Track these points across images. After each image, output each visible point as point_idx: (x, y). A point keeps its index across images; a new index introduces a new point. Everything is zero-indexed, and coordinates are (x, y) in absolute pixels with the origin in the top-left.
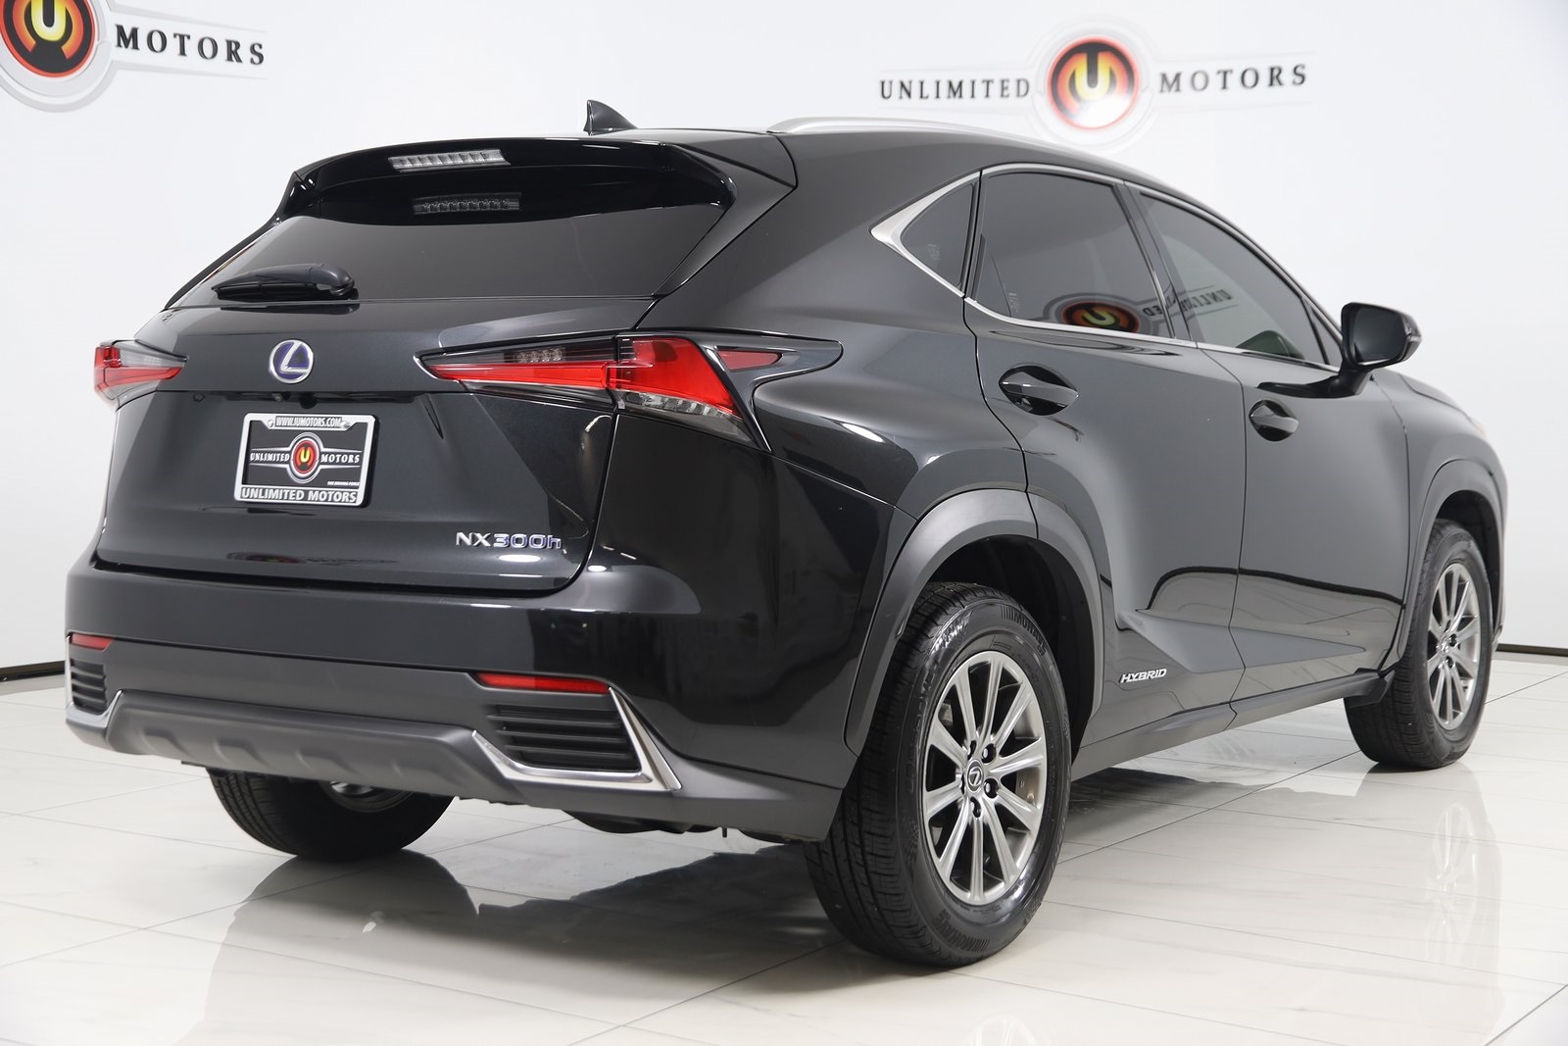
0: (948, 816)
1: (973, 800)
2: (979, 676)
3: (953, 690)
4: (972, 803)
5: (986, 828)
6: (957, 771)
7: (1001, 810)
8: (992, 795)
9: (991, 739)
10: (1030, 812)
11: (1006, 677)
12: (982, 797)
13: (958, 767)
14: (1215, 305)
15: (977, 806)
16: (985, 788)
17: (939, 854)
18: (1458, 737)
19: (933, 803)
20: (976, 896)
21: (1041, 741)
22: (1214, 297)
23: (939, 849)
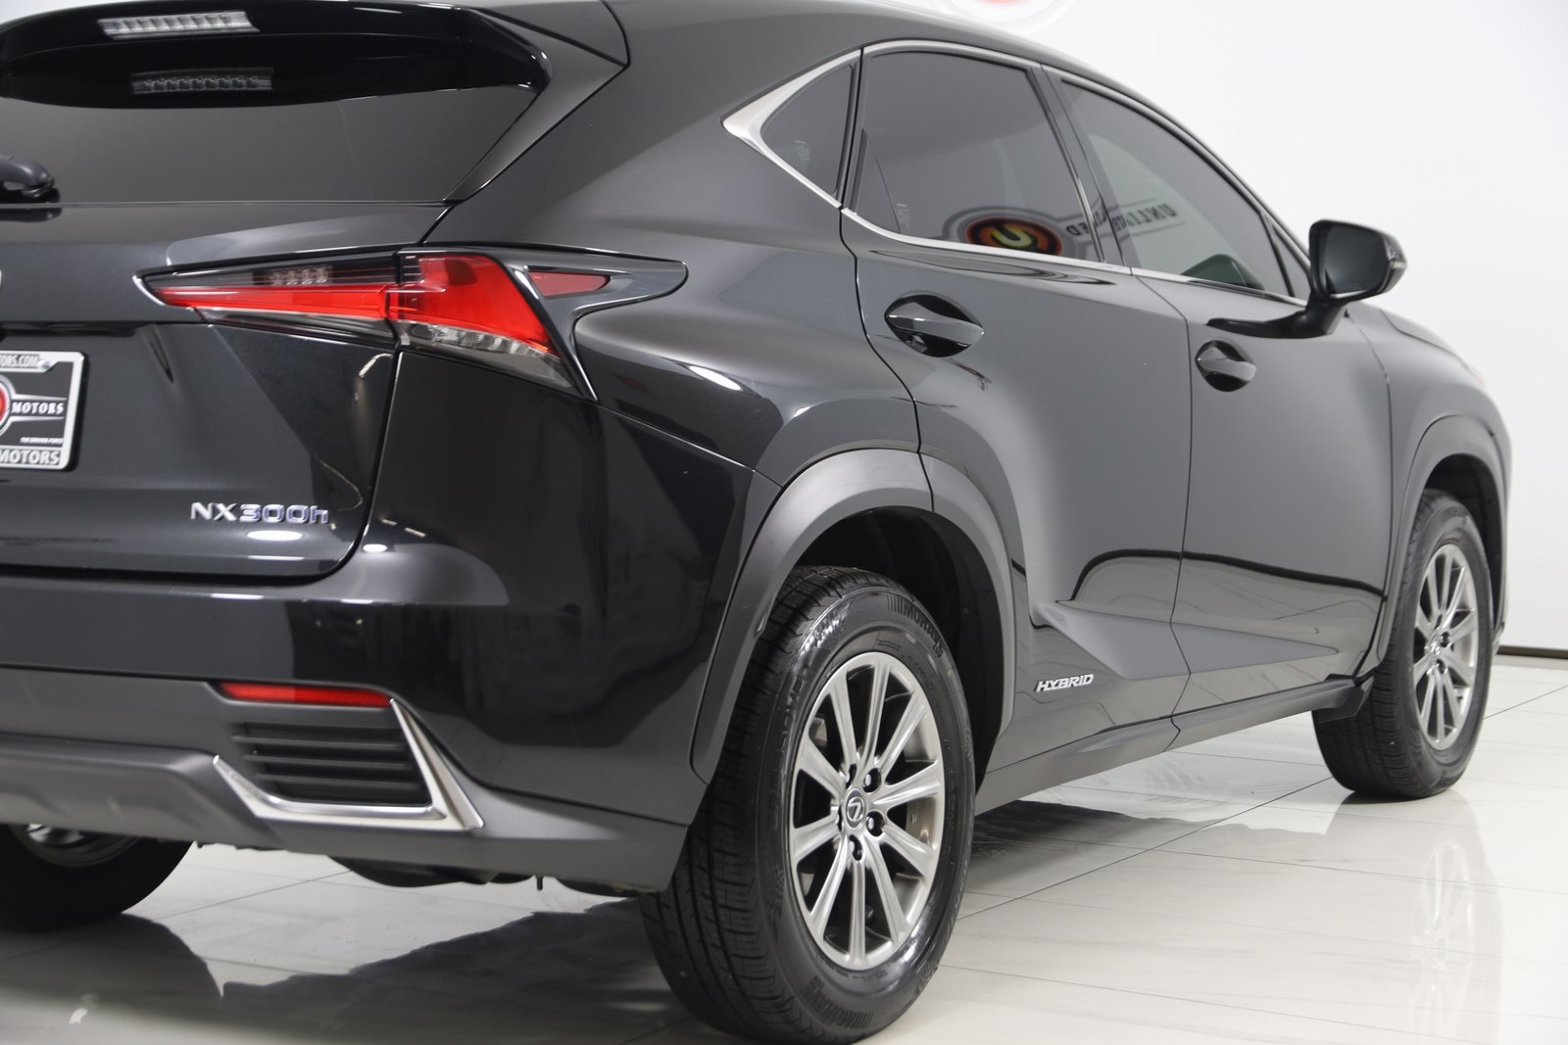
0: (822, 858)
1: (853, 838)
2: (860, 683)
3: (828, 701)
4: (852, 843)
5: (869, 874)
6: (832, 802)
7: (887, 851)
8: (876, 832)
9: (876, 762)
10: (924, 853)
11: (894, 685)
12: (864, 835)
13: (833, 797)
14: (1156, 224)
15: (858, 846)
16: (867, 823)
17: (810, 906)
18: (1451, 759)
19: (802, 842)
20: (855, 959)
21: (938, 764)
22: (1155, 213)
23: (810, 901)
